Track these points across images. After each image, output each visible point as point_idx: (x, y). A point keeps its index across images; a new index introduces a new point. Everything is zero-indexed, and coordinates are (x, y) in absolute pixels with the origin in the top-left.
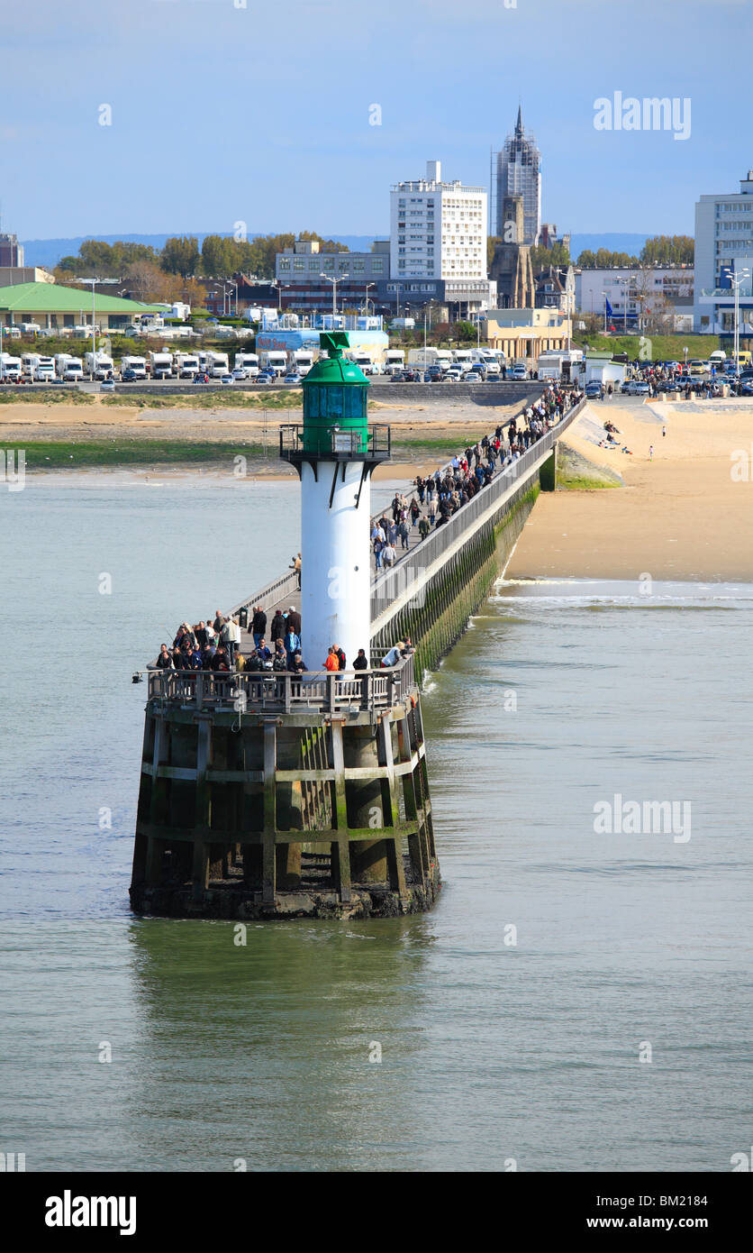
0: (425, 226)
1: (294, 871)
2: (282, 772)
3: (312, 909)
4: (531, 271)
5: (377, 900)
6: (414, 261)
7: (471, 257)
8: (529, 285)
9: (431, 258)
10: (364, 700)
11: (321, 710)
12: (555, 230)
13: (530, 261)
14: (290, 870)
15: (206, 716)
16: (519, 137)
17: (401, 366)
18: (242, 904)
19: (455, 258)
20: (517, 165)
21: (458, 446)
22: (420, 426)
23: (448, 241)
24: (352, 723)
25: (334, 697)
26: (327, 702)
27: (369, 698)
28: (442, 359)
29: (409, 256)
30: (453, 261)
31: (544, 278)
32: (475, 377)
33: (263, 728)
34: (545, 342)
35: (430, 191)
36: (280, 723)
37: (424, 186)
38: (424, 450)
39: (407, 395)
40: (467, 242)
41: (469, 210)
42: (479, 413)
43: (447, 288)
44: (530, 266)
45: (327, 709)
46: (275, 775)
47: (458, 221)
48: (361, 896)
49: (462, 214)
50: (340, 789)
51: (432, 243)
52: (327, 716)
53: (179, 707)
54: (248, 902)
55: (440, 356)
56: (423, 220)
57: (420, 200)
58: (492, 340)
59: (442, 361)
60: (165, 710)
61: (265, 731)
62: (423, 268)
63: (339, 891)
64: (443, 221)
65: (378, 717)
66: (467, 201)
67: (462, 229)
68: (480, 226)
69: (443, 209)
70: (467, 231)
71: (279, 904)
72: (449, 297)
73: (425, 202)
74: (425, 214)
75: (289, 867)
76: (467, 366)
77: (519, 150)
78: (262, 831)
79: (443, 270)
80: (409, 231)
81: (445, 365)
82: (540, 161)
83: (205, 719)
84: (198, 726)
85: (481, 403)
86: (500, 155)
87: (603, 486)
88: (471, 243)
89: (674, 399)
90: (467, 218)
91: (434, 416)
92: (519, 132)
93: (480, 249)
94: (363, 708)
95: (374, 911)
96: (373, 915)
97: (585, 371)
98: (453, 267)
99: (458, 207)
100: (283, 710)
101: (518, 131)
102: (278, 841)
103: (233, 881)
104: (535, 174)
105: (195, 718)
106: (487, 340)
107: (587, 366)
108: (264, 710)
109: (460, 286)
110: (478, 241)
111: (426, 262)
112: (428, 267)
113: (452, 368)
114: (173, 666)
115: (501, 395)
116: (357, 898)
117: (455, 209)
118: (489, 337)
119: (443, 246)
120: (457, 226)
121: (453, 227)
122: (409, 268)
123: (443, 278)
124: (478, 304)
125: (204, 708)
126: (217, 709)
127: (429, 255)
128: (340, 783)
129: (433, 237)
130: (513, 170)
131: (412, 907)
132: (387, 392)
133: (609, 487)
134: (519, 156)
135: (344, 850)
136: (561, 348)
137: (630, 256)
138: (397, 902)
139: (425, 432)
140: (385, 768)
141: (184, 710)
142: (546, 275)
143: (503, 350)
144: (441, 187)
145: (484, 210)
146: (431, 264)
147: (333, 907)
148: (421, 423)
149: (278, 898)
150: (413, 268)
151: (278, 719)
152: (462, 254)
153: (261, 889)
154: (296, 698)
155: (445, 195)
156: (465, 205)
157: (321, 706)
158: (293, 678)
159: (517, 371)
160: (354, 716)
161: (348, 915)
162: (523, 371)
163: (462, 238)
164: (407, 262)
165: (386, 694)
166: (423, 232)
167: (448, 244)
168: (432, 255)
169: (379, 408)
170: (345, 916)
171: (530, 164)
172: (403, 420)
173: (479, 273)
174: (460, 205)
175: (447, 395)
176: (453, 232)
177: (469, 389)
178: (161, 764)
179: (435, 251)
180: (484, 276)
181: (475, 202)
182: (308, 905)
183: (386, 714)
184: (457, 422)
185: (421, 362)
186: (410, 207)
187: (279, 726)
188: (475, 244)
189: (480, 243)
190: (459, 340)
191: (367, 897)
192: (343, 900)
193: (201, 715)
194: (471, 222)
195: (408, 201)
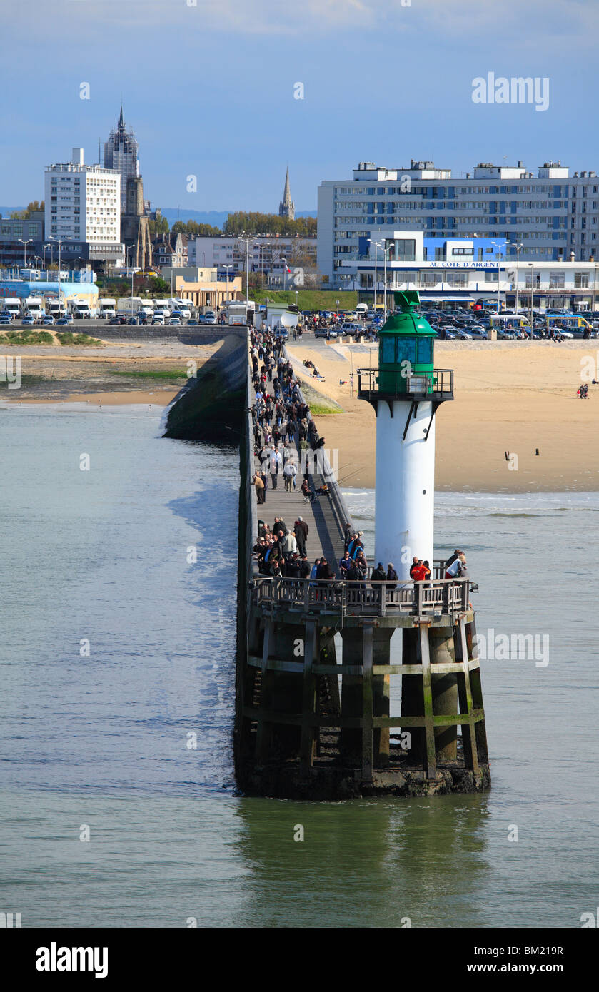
0: (73, 199)
1: (384, 752)
2: (378, 666)
3: (403, 784)
4: (149, 236)
5: (456, 778)
6: (64, 227)
7: (108, 225)
8: (147, 248)
9: (78, 225)
10: (445, 606)
11: (411, 614)
12: (149, 204)
13: (148, 229)
14: (381, 751)
15: (313, 618)
16: (122, 131)
17: (113, 312)
18: (344, 780)
19: (97, 226)
20: (120, 153)
21: (177, 377)
22: (142, 361)
23: (91, 212)
24: (436, 625)
25: (422, 602)
26: (415, 607)
27: (449, 603)
28: (145, 306)
29: (60, 223)
30: (95, 228)
31: (158, 243)
32: (178, 322)
33: (362, 629)
34: (221, 294)
35: (76, 172)
36: (377, 624)
37: (72, 168)
38: (150, 380)
39: (126, 335)
40: (105, 213)
41: (107, 188)
42: (187, 351)
43: (90, 249)
44: (148, 233)
45: (416, 613)
46: (372, 669)
47: (98, 196)
48: (444, 774)
49: (102, 190)
50: (426, 682)
51: (79, 213)
52: (416, 619)
53: (287, 610)
54: (350, 778)
55: (144, 304)
56: (71, 194)
57: (69, 179)
58: (179, 292)
59: (145, 308)
60: (274, 612)
61: (364, 631)
62: (71, 232)
63: (426, 769)
64: (87, 196)
65: (456, 620)
66: (105, 181)
67: (102, 203)
68: (115, 200)
69: (87, 186)
70: (105, 204)
71: (376, 780)
72: (93, 256)
73: (73, 180)
74: (73, 190)
75: (381, 747)
76: (167, 312)
77: (122, 141)
78: (362, 717)
79: (87, 234)
80: (60, 203)
81: (149, 311)
82: (138, 150)
83: (312, 620)
84: (305, 626)
85: (186, 343)
86: (106, 144)
87: (330, 412)
88: (108, 214)
89: (348, 342)
90: (105, 194)
91: (151, 352)
92: (122, 127)
93: (115, 219)
94: (445, 612)
95: (455, 787)
96: (454, 790)
97: (266, 318)
98: (95, 232)
99: (98, 185)
100: (379, 613)
101: (120, 126)
102: (375, 726)
103: (326, 759)
104: (134, 161)
105: (302, 619)
106: (175, 292)
107: (268, 314)
108: (362, 613)
109: (101, 248)
110: (113, 212)
111: (73, 228)
112: (75, 232)
113: (156, 314)
114: (280, 574)
115: (200, 336)
116: (441, 775)
117: (96, 187)
118: (177, 290)
119: (87, 215)
120: (98, 200)
121: (95, 201)
122: (60, 233)
123: (87, 241)
124: (114, 262)
125: (310, 610)
126: (322, 612)
127: (75, 222)
128: (426, 676)
129: (79, 208)
130: (117, 157)
131: (483, 784)
132: (111, 333)
133: (334, 412)
134: (121, 146)
135: (430, 734)
136: (233, 299)
137: (213, 227)
138: (472, 779)
139: (148, 365)
140: (461, 664)
141: (291, 613)
142: (160, 240)
143: (192, 300)
144: (86, 169)
145: (118, 189)
146: (77, 230)
147: (421, 783)
148: (142, 358)
149: (375, 775)
150: (62, 233)
151: (375, 621)
152: (102, 222)
153: (360, 766)
154: (390, 603)
155: (89, 175)
156: (104, 183)
157: (411, 610)
158: (389, 586)
159: (208, 317)
160: (438, 619)
161: (434, 790)
162: (213, 317)
163: (101, 209)
164: (59, 228)
165: (460, 600)
166: (71, 204)
167: (91, 214)
168: (79, 222)
169: (105, 345)
170: (431, 791)
171: (130, 153)
172: (127, 355)
173: (115, 238)
174: (100, 183)
175: (159, 335)
176: (95, 205)
177: (177, 331)
178: (270, 658)
179: (81, 220)
180: (118, 241)
181: (111, 181)
182: (400, 781)
183: (463, 617)
184: (171, 358)
185: (128, 309)
186: (60, 184)
187: (376, 627)
188: (112, 215)
189: (115, 214)
190: (153, 292)
191: (448, 775)
192: (429, 777)
193: (308, 617)
194: (108, 197)
195: (59, 179)
